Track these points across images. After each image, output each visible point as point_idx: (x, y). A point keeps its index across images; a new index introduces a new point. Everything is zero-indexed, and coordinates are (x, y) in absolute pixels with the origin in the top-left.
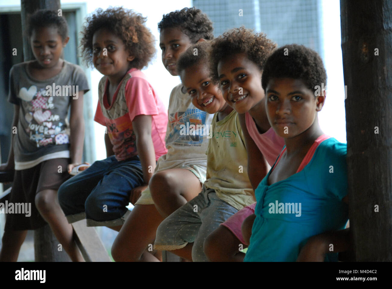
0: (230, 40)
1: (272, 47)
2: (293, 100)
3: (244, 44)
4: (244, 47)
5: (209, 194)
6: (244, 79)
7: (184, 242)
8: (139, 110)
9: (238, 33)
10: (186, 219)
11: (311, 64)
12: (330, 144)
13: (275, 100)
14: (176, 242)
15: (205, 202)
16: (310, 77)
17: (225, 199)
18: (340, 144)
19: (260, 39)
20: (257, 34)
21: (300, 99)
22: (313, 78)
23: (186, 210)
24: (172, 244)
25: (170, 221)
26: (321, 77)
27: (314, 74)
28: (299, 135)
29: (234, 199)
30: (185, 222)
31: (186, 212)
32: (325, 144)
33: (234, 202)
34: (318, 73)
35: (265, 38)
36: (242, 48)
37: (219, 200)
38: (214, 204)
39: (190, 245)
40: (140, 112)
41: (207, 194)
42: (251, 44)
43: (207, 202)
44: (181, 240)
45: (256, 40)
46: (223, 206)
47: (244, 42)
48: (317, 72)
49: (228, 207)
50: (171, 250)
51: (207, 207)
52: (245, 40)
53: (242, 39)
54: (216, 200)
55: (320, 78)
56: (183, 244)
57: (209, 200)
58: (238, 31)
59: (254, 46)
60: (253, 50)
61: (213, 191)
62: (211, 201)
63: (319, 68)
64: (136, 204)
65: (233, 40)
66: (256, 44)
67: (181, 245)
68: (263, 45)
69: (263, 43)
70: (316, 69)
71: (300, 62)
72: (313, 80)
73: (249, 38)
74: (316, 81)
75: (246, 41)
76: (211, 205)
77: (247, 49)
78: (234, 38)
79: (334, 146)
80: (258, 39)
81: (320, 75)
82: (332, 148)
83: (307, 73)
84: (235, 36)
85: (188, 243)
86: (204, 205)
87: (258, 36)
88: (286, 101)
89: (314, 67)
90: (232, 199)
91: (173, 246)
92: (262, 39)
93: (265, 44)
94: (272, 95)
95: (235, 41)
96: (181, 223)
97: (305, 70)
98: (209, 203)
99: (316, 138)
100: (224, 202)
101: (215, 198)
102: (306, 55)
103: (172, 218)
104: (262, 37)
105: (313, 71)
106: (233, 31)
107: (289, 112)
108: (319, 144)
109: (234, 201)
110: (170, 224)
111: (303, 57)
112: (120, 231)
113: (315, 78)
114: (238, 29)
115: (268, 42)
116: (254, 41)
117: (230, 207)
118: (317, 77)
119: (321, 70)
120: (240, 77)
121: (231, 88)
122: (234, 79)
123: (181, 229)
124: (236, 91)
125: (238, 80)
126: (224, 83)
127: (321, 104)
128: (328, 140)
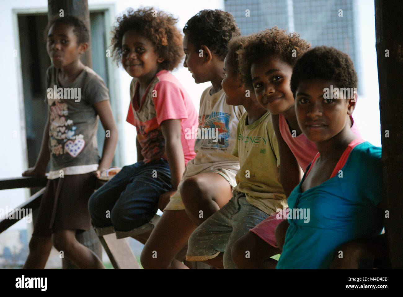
0: (264, 41)
1: (306, 47)
2: (325, 103)
3: (278, 45)
4: (279, 48)
5: (239, 199)
6: (279, 81)
7: (215, 252)
8: (167, 114)
9: (271, 34)
10: (216, 229)
11: (343, 66)
12: (364, 148)
13: (306, 102)
14: (207, 252)
15: (235, 208)
16: (342, 78)
17: (255, 204)
18: (375, 148)
19: (294, 40)
20: (290, 34)
21: (332, 101)
22: (345, 80)
23: (216, 219)
24: (204, 255)
25: (200, 231)
26: (353, 79)
27: (346, 76)
28: (331, 139)
30: (216, 231)
31: (217, 221)
32: (359, 148)
33: (264, 207)
34: (350, 75)
35: (298, 38)
36: (276, 50)
37: (249, 205)
38: (244, 209)
39: (221, 254)
40: (167, 116)
41: (237, 198)
42: (286, 45)
43: (237, 207)
44: (213, 250)
45: (290, 41)
46: (253, 210)
47: (278, 44)
48: (349, 73)
49: (258, 212)
50: (203, 260)
51: (237, 212)
52: (278, 41)
53: (276, 40)
54: (246, 205)
55: (352, 80)
56: (215, 254)
57: (239, 205)
58: (270, 32)
59: (288, 47)
60: (287, 51)
61: (244, 195)
62: (242, 205)
63: (350, 70)
64: (165, 210)
66: (291, 45)
67: (213, 254)
68: (298, 46)
69: (297, 44)
70: (348, 70)
71: (332, 63)
72: (345, 82)
73: (283, 39)
74: (348, 83)
75: (280, 43)
76: (241, 210)
77: (281, 50)
78: (267, 39)
79: (368, 150)
80: (292, 40)
81: (351, 77)
82: (366, 152)
83: (339, 75)
84: (268, 37)
85: (221, 252)
86: (234, 211)
87: (292, 36)
88: (318, 103)
89: (346, 69)
90: (262, 204)
91: (205, 256)
92: (296, 39)
93: (299, 44)
94: (302, 98)
95: (268, 42)
96: (212, 232)
97: (337, 72)
98: (239, 208)
99: (349, 143)
100: (254, 206)
101: (245, 203)
102: (338, 56)
103: (202, 228)
104: (296, 37)
105: (344, 73)
106: (266, 32)
107: (321, 114)
108: (353, 148)
109: (264, 205)
110: (201, 234)
111: (335, 59)
113: (347, 80)
114: (271, 30)
115: (302, 42)
116: (288, 41)
117: (261, 212)
118: (348, 79)
119: (352, 71)
120: (275, 79)
121: (266, 91)
122: (269, 82)
123: (212, 239)
124: (271, 94)
125: (272, 82)
126: (258, 86)
127: (352, 108)
128: (362, 143)
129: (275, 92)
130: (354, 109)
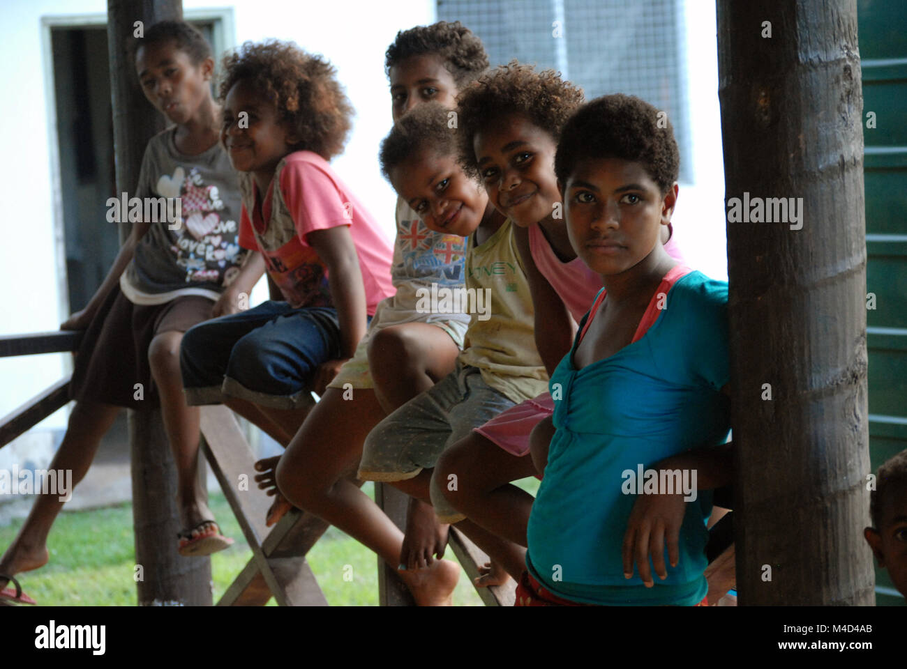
0: (494, 90)
1: (574, 96)
2: (624, 203)
3: (521, 95)
4: (522, 100)
5: (468, 377)
6: (528, 162)
7: (415, 467)
8: (310, 222)
9: (507, 74)
10: (420, 424)
11: (657, 134)
12: (695, 283)
13: (588, 200)
14: (400, 466)
15: (458, 391)
16: (657, 157)
17: (499, 387)
18: (714, 283)
19: (550, 82)
20: (543, 72)
21: (637, 200)
22: (661, 160)
23: (420, 406)
24: (393, 471)
25: (390, 426)
26: (673, 158)
27: (662, 152)
28: (630, 269)
29: (517, 388)
30: (418, 428)
31: (422, 410)
32: (684, 283)
33: (516, 393)
34: (669, 152)
35: (559, 80)
36: (518, 103)
37: (488, 389)
38: (477, 395)
39: (427, 473)
40: (312, 225)
41: (464, 377)
42: (535, 93)
43: (463, 391)
44: (411, 462)
45: (544, 86)
46: (493, 399)
47: (520, 92)
48: (668, 148)
49: (502, 402)
50: (390, 480)
51: (462, 401)
52: (521, 87)
53: (516, 86)
54: (482, 388)
55: (672, 160)
56: (414, 470)
57: (468, 388)
58: (505, 70)
59: (540, 97)
60: (539, 106)
61: (476, 371)
62: (473, 390)
63: (670, 141)
64: (328, 388)
65: (499, 88)
66: (544, 93)
67: (410, 472)
68: (558, 95)
69: (558, 89)
70: (666, 142)
71: (639, 128)
72: (661, 163)
73: (530, 83)
74: (666, 167)
75: (524, 90)
76: (470, 398)
77: (528, 104)
78: (499, 85)
79: (702, 287)
80: (546, 83)
81: (671, 154)
82: (698, 291)
83: (651, 151)
84: (501, 81)
85: (424, 469)
86: (456, 398)
87: (546, 76)
88: (610, 202)
89: (662, 140)
90: (512, 387)
91: (396, 473)
92: (554, 81)
93: (560, 91)
94: (581, 192)
95: (503, 92)
96: (410, 430)
97: (649, 144)
98: (467, 395)
99: (665, 274)
100: (496, 391)
101: (479, 385)
102: (648, 115)
103: (393, 421)
104: (555, 78)
105: (660, 148)
106: (497, 71)
107: (616, 223)
108: (673, 285)
109: (516, 390)
110: (389, 431)
111: (644, 120)
112: (289, 446)
113: (665, 160)
114: (506, 67)
116: (540, 87)
117: (508, 402)
118: (666, 158)
119: (672, 144)
120: (519, 160)
121: (505, 181)
122: (508, 165)
123: (411, 443)
124: (513, 188)
125: (515, 165)
126: (489, 173)
127: (669, 211)
128: (689, 275)
129: (521, 183)
130: (672, 213)
